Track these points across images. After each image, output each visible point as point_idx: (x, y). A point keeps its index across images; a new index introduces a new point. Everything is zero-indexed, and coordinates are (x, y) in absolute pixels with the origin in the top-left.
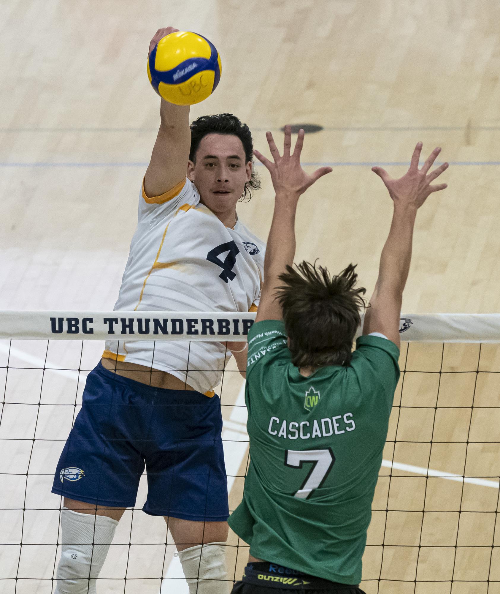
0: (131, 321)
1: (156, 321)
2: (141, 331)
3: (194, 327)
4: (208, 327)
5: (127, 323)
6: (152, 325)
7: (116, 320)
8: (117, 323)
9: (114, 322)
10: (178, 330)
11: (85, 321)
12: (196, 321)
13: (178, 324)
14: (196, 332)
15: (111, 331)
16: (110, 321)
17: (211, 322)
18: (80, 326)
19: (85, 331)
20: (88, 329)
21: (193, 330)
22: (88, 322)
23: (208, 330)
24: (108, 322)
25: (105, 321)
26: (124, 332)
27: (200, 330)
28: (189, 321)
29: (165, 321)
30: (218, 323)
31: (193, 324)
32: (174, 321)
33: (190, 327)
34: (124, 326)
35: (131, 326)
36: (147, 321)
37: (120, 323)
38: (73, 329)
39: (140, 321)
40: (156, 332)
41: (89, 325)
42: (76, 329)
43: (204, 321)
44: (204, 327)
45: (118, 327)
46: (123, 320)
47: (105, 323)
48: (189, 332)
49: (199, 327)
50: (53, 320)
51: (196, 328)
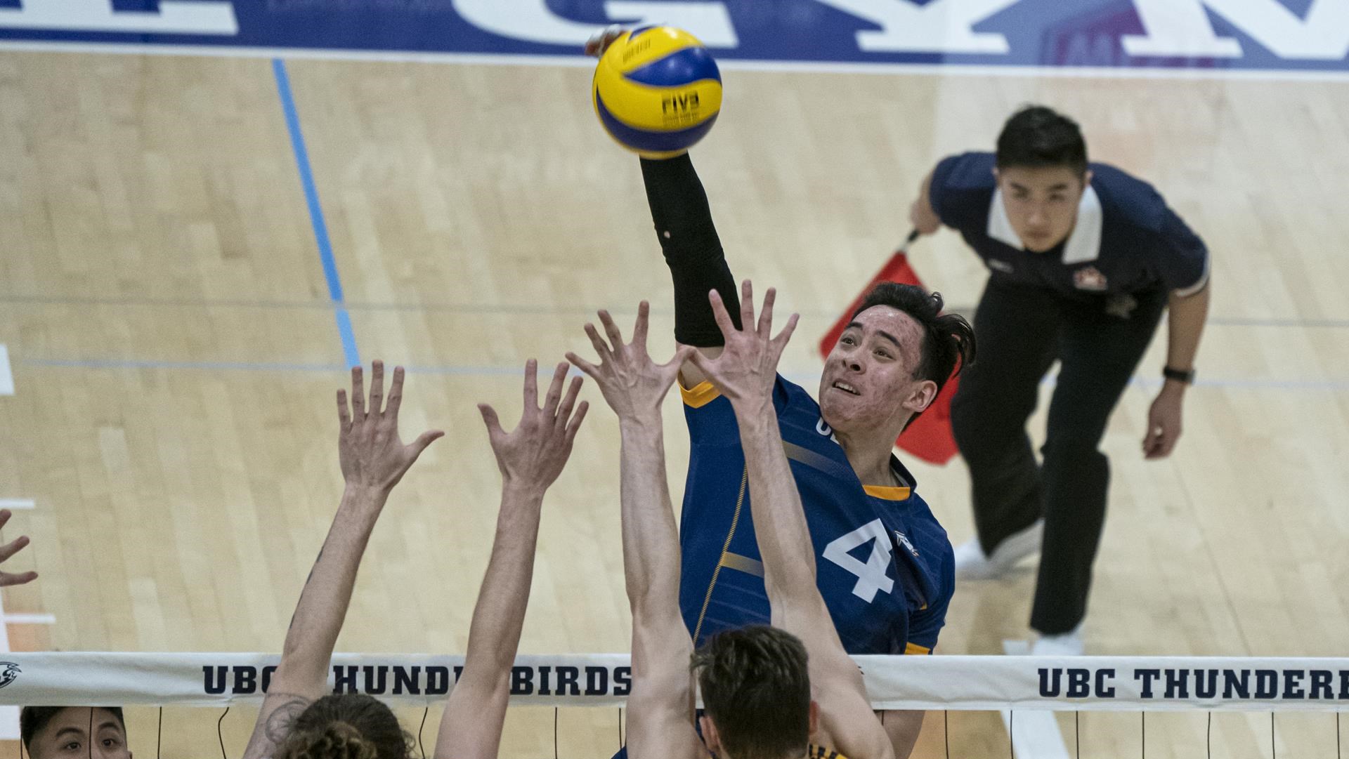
0: (1184, 673)
1: (1229, 674)
2: (1200, 693)
3: (1296, 684)
4: (1322, 685)
5: (1177, 678)
6: (1221, 681)
7: (1156, 673)
8: (1157, 677)
9: (1153, 677)
10: (1267, 690)
11: (1100, 674)
12: (1300, 674)
13: (1267, 679)
14: (1300, 694)
15: (1147, 693)
16: (1146, 675)
17: (1328, 675)
18: (1092, 682)
19: (1100, 693)
20: (1105, 690)
21: (1295, 690)
22: (1105, 677)
23: (1322, 690)
24: (1141, 677)
25: (1138, 673)
26: (1169, 694)
27: (1308, 690)
28: (1288, 674)
29: (1245, 673)
30: (1340, 678)
31: (1295, 679)
32: (1261, 674)
33: (1289, 684)
34: (1171, 683)
35: (1183, 684)
36: (1213, 673)
37: (1163, 677)
38: (1079, 689)
39: (1199, 673)
40: (1227, 694)
41: (1107, 682)
42: (1083, 689)
43: (1315, 674)
44: (1316, 685)
45: (1159, 686)
46: (1170, 673)
47: (1137, 677)
48: (1288, 695)
49: (1306, 684)
50: (1043, 672)
51: (1300, 687)
